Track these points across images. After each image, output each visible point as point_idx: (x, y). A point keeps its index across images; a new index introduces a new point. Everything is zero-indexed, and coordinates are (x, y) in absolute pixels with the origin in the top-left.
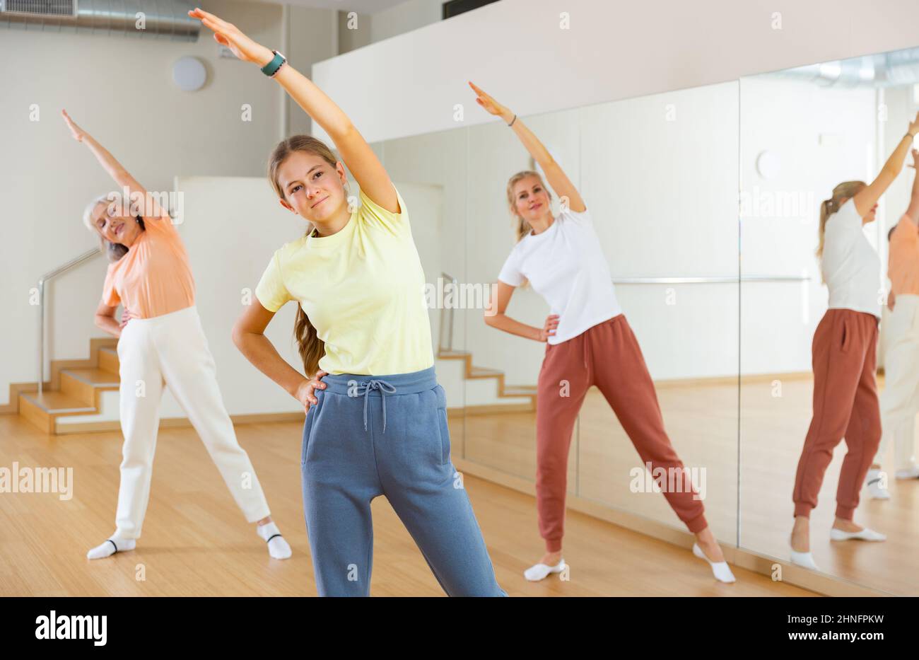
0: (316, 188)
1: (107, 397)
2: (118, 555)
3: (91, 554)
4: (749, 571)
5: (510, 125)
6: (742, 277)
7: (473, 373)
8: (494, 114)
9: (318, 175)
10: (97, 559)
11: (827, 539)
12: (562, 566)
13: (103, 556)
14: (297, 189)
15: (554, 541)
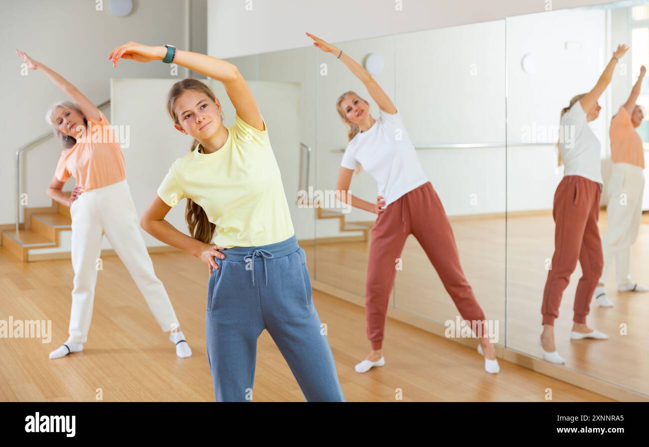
0: (203, 116)
1: (64, 235)
2: (70, 355)
3: (52, 354)
4: (513, 364)
5: (339, 58)
6: (508, 143)
7: (323, 215)
8: (326, 51)
9: (204, 106)
10: (56, 359)
11: (568, 338)
12: (381, 362)
13: (60, 356)
14: (189, 116)
15: (377, 342)
